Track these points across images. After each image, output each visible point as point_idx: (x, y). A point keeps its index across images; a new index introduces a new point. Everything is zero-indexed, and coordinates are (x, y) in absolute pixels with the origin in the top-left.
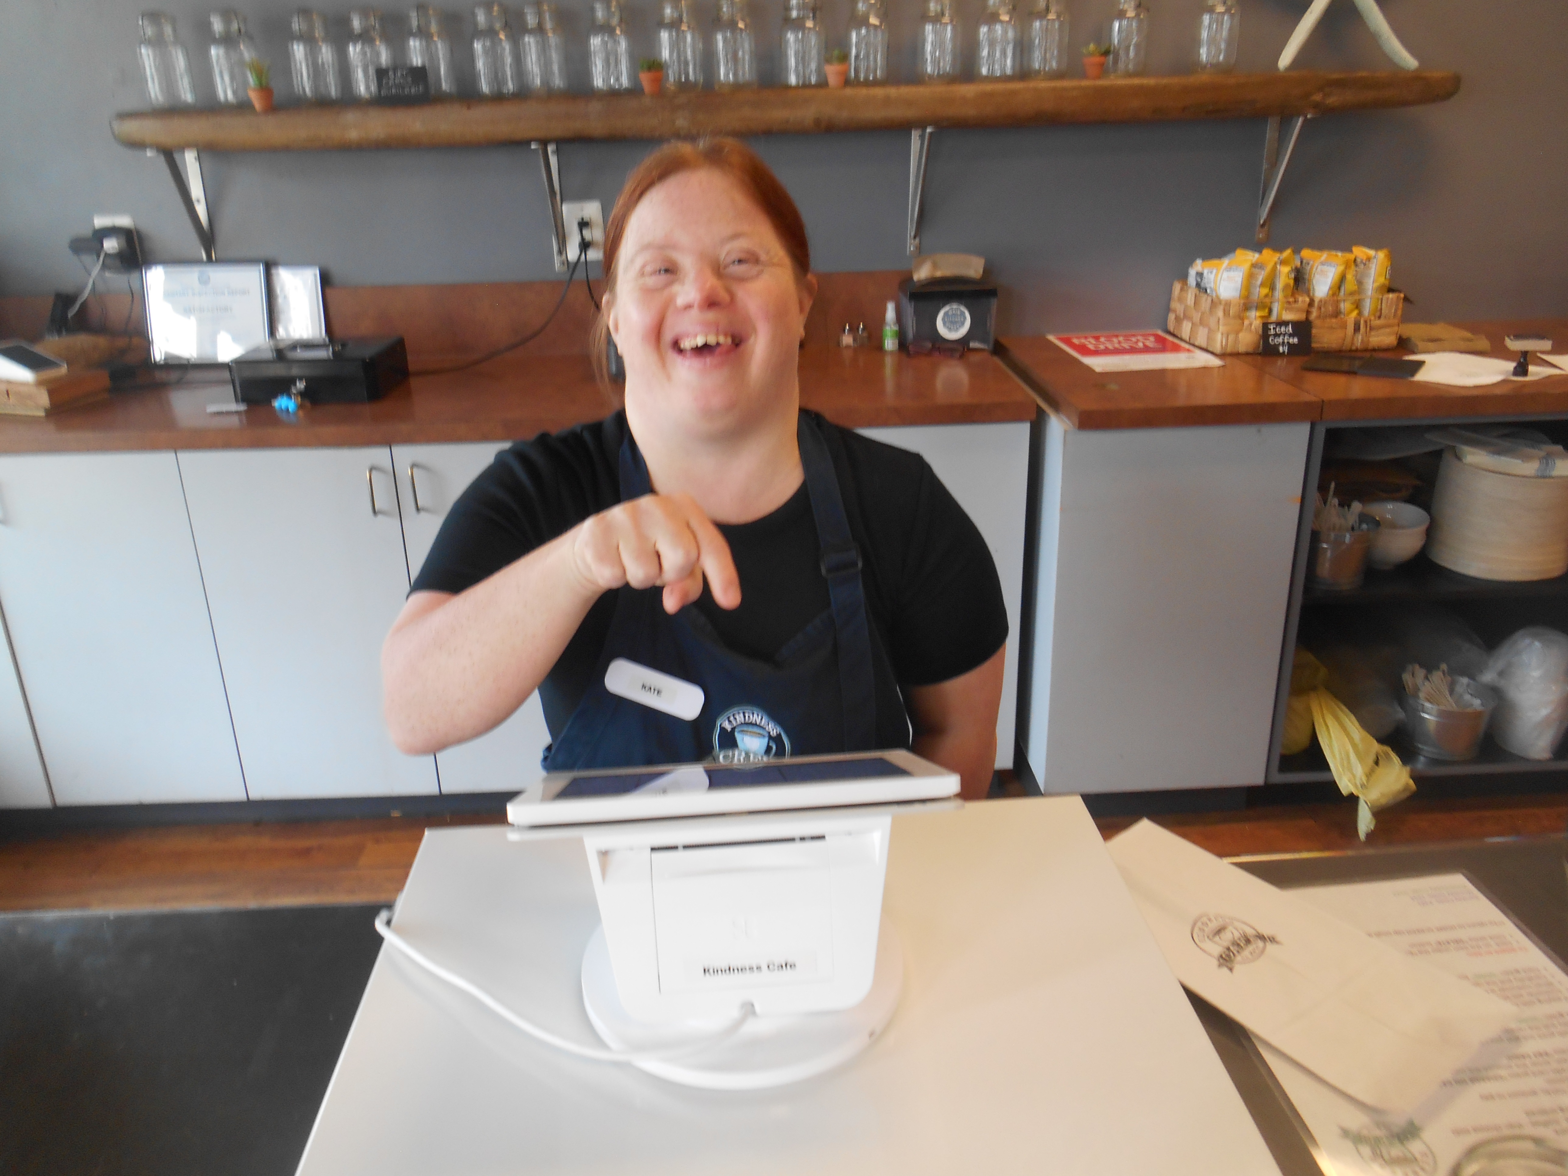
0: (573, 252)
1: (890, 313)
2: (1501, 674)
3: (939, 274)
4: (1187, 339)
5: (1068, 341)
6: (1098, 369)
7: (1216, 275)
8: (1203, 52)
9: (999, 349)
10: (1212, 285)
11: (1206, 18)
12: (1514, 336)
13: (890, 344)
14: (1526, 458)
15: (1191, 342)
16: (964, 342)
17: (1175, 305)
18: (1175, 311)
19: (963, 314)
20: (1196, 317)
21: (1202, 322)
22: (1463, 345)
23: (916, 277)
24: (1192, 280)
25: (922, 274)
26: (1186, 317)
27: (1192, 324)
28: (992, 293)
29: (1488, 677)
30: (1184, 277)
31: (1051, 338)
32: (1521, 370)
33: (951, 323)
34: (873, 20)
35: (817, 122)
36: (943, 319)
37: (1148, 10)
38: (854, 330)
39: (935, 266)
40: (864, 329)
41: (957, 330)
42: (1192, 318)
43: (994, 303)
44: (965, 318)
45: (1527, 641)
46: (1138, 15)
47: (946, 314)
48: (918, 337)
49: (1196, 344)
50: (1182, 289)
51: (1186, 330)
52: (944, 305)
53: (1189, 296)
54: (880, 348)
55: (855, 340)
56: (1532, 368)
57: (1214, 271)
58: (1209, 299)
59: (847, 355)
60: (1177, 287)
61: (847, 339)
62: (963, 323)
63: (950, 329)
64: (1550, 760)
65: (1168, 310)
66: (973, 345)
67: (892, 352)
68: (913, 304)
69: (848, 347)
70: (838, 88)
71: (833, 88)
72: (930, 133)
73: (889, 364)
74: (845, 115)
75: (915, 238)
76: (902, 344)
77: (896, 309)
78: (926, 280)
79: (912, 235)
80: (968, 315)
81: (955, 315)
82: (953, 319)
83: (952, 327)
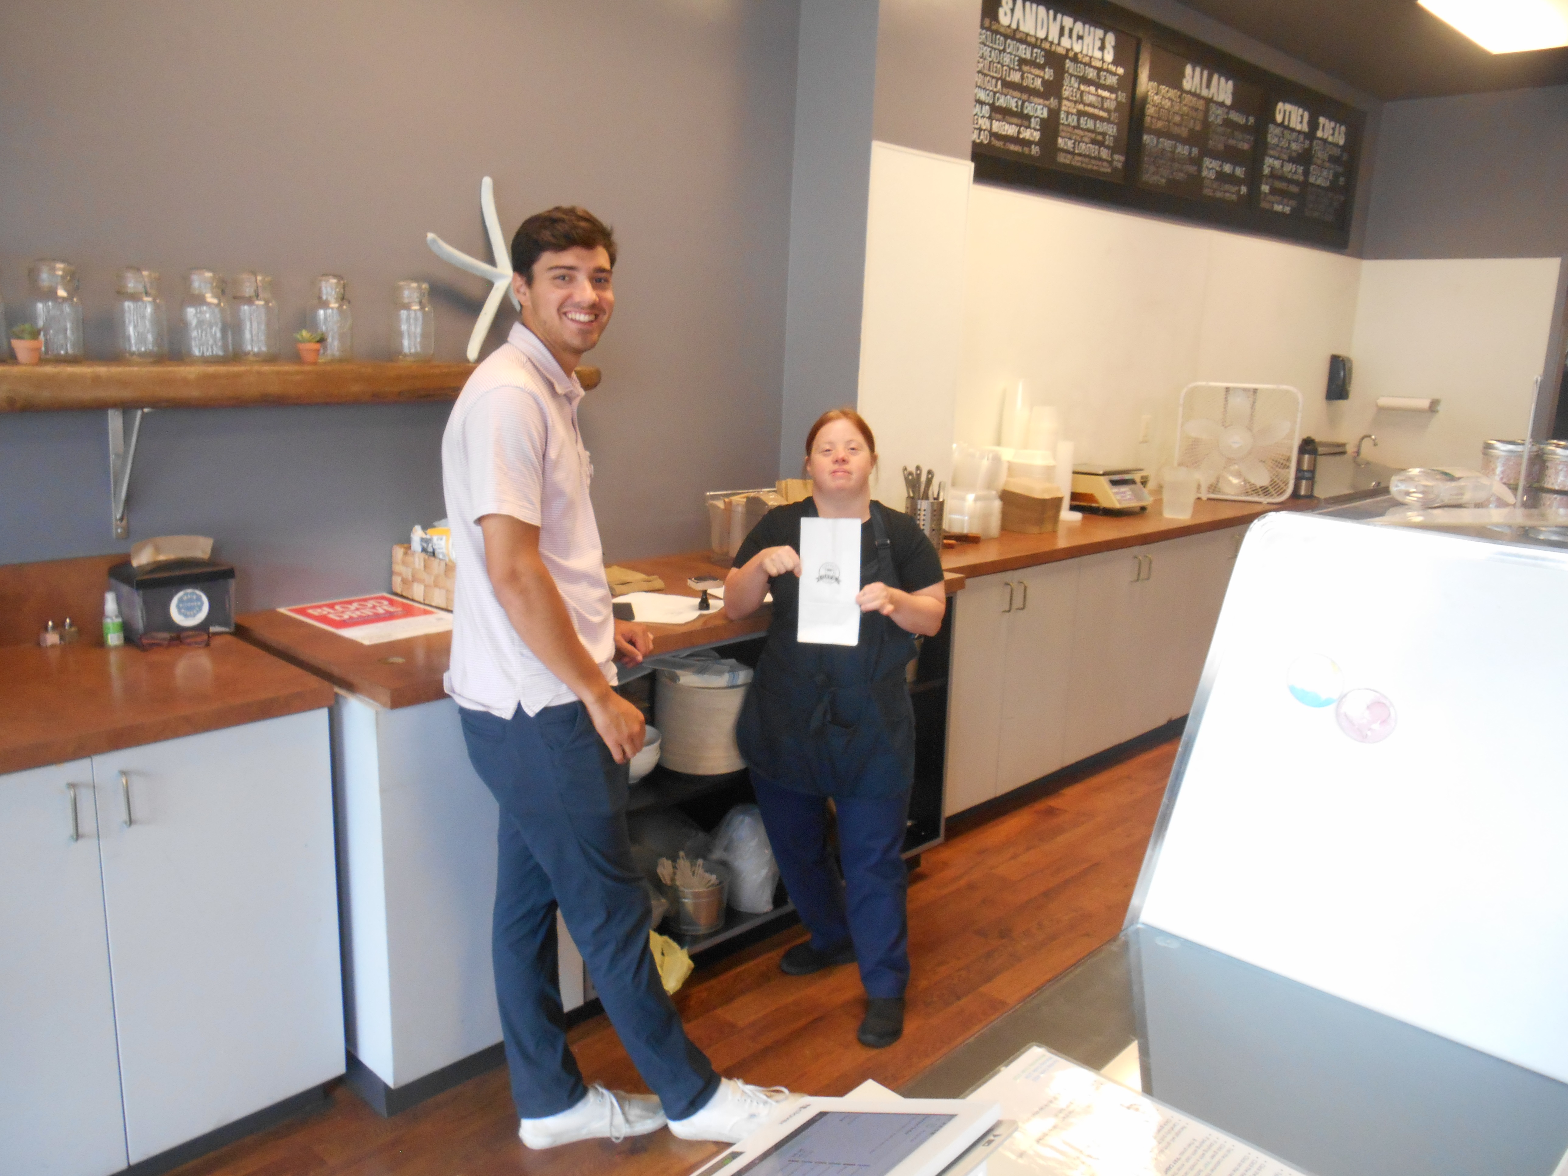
1: (110, 604)
2: (727, 849)
3: (162, 558)
4: (422, 601)
5: (303, 612)
6: (367, 642)
7: (447, 541)
8: (406, 343)
9: (241, 632)
10: (444, 550)
11: (404, 313)
12: (695, 579)
13: (114, 638)
14: (720, 673)
15: (427, 602)
16: (203, 627)
17: (398, 568)
18: (400, 574)
19: (199, 599)
20: (430, 580)
21: (436, 585)
22: (646, 586)
23: (135, 563)
24: (416, 545)
25: (143, 558)
26: (415, 579)
27: (426, 586)
28: (229, 574)
29: (717, 854)
30: (406, 542)
31: (283, 610)
32: (704, 604)
33: (187, 609)
34: (61, 293)
35: (11, 401)
36: (178, 607)
37: (349, 302)
38: (59, 626)
39: (157, 550)
40: (71, 625)
41: (194, 615)
42: (424, 580)
43: (232, 584)
44: (202, 603)
45: (741, 818)
46: (341, 306)
47: (181, 601)
48: (150, 628)
49: (433, 604)
50: (406, 554)
51: (418, 591)
52: (177, 592)
53: (417, 560)
54: (100, 642)
55: (62, 638)
56: (711, 602)
57: (444, 538)
58: (443, 564)
59: (54, 656)
60: (398, 552)
61: (52, 638)
62: (200, 608)
63: (186, 616)
64: (772, 911)
65: (391, 573)
66: (212, 629)
67: (116, 648)
68: (141, 592)
69: (53, 646)
70: (29, 365)
71: (26, 365)
72: (147, 414)
73: (114, 659)
74: (45, 395)
75: (122, 519)
76: (130, 637)
77: (119, 600)
78: (148, 564)
79: (118, 516)
80: (205, 599)
81: (191, 600)
82: (189, 604)
83: (188, 613)
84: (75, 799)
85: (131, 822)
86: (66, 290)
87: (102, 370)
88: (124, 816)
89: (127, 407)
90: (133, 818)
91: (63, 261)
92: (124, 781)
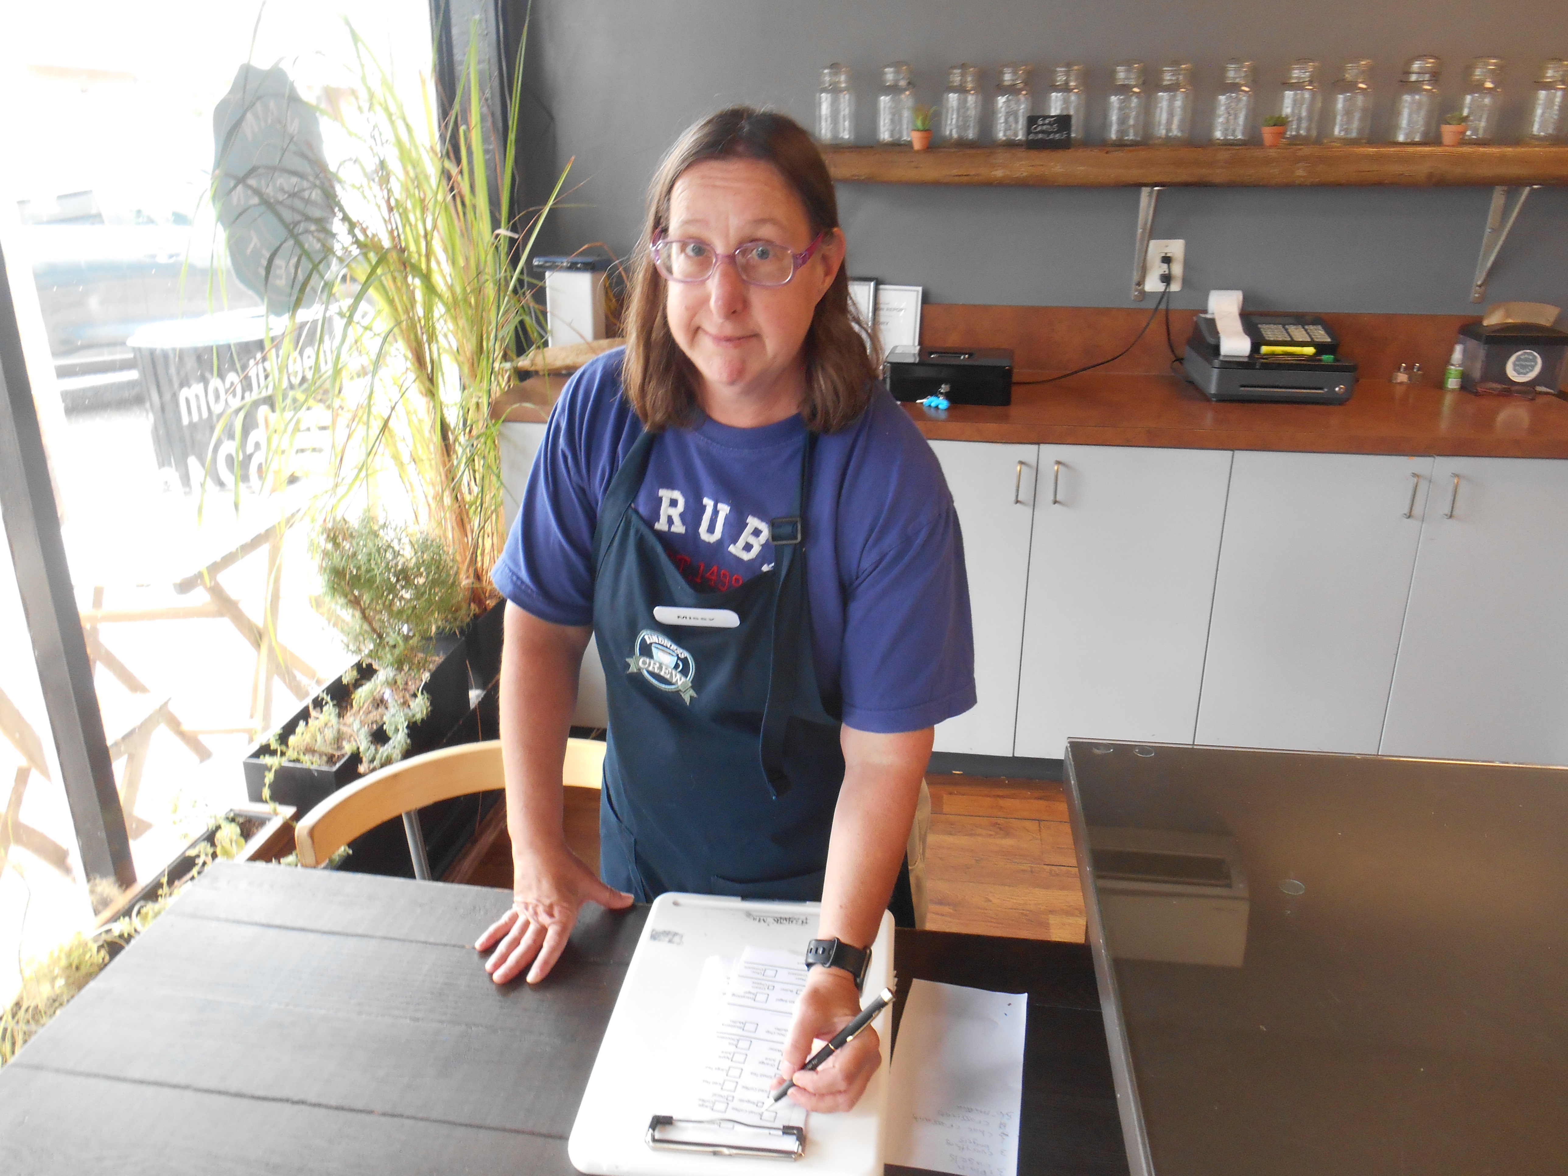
0: (1153, 284)
1: (1457, 354)
3: (1509, 321)
13: (1452, 383)
16: (1531, 385)
19: (1534, 360)
23: (1485, 323)
25: (1494, 319)
33: (1521, 368)
34: (1488, 85)
35: (1430, 176)
38: (1409, 368)
39: (1508, 313)
40: (1419, 369)
44: (1536, 363)
47: (1518, 359)
48: (1485, 378)
52: (1517, 350)
54: (1440, 385)
55: (1410, 379)
59: (1399, 391)
61: (1402, 377)
66: (1539, 389)
67: (1453, 390)
68: (1486, 347)
69: (1401, 383)
70: (1453, 146)
71: (1448, 146)
72: (1536, 189)
73: (1448, 400)
74: (1458, 171)
75: (1480, 286)
76: (1467, 385)
77: (1465, 352)
78: (1496, 325)
79: (1479, 283)
80: (1539, 360)
81: (1526, 360)
82: (1524, 363)
83: (1522, 371)
84: (1416, 486)
85: (1451, 516)
86: (1492, 82)
87: (1509, 150)
88: (1447, 511)
89: (1513, 185)
90: (1454, 513)
91: (1495, 57)
92: (1456, 481)
